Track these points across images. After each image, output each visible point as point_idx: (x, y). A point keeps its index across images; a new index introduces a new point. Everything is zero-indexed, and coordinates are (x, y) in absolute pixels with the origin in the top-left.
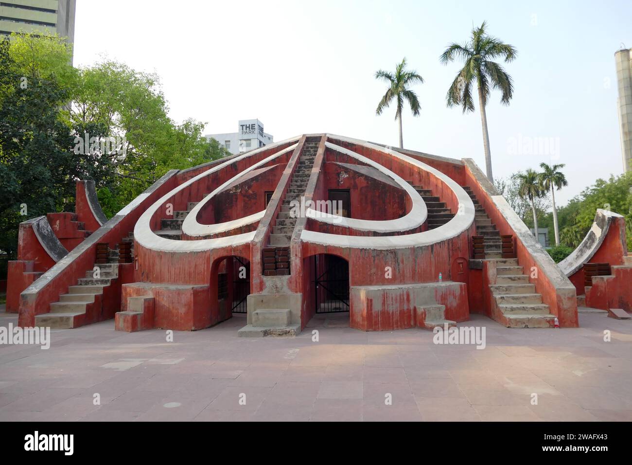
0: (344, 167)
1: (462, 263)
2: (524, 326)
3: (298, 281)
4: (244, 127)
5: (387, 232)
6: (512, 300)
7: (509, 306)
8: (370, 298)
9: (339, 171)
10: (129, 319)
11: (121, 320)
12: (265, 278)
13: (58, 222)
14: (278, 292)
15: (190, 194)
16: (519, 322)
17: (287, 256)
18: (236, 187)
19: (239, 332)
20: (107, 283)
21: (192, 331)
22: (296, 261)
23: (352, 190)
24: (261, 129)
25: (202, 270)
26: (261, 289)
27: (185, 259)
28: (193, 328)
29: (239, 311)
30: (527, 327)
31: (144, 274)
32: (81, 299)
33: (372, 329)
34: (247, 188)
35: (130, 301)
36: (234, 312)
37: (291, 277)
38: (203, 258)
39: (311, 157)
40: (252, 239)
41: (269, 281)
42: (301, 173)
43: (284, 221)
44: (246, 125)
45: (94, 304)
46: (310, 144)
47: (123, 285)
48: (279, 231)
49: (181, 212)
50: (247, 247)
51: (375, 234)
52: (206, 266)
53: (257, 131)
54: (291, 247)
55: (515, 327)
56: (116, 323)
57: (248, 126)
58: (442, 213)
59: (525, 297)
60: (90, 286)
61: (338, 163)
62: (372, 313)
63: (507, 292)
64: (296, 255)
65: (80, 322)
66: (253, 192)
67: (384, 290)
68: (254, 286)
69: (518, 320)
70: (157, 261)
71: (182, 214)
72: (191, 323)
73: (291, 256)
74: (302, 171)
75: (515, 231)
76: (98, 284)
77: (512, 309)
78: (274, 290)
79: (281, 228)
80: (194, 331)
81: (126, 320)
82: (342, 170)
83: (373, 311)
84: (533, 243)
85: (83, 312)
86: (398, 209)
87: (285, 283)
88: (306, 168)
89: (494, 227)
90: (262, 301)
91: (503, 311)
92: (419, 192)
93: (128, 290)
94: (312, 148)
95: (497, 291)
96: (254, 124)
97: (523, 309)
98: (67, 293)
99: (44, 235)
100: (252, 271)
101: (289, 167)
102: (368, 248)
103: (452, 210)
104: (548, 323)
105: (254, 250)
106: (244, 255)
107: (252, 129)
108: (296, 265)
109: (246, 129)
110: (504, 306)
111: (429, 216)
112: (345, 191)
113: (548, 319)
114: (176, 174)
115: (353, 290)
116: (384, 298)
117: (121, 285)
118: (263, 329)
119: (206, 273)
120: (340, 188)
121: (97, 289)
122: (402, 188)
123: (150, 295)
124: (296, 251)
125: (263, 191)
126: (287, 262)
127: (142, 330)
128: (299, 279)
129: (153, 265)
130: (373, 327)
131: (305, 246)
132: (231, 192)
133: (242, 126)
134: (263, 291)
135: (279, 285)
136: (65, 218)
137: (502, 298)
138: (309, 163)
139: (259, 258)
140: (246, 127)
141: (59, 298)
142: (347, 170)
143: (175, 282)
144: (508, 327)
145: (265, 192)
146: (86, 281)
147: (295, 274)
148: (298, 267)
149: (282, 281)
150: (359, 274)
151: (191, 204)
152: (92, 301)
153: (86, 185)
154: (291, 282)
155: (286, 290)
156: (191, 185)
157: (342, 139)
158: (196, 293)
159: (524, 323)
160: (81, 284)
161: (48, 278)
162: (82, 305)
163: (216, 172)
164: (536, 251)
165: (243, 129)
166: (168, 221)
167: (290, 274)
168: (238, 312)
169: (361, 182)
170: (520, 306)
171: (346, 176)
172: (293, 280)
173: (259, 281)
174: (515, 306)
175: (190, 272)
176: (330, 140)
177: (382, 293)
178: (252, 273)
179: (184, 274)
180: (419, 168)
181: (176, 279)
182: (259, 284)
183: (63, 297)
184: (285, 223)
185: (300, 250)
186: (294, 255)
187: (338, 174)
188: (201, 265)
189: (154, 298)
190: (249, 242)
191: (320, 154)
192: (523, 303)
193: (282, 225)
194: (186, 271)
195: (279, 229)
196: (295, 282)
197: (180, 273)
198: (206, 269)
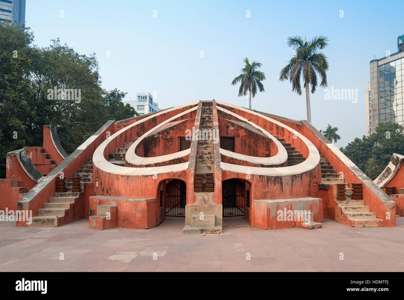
0: (231, 123)
1: (316, 186)
2: (363, 226)
3: (219, 196)
4: (140, 98)
5: (269, 165)
6: (352, 210)
7: (352, 213)
8: (269, 208)
9: (228, 125)
10: (101, 220)
11: (94, 222)
12: (197, 194)
13: (31, 153)
14: (206, 203)
15: (126, 137)
16: (360, 223)
17: (212, 179)
18: (159, 133)
19: (184, 230)
20: (76, 196)
21: (146, 229)
22: (218, 183)
23: (236, 138)
24: (151, 99)
25: (151, 188)
26: (194, 201)
27: (137, 180)
28: (147, 227)
29: (169, 215)
30: (364, 226)
31: (104, 190)
32: (60, 206)
33: (270, 228)
34: (166, 134)
35: (99, 208)
36: (166, 216)
37: (215, 194)
38: (152, 180)
39: (209, 115)
40: (188, 168)
41: (200, 196)
42: (204, 125)
43: (203, 156)
44: (141, 96)
45: (69, 210)
46: (205, 107)
47: (90, 197)
48: (201, 163)
49: (121, 149)
50: (184, 173)
51: (263, 166)
52: (153, 185)
53: (148, 100)
54: (215, 173)
55: (358, 226)
56: (90, 223)
57: (142, 97)
58: (294, 154)
59: (359, 208)
60: (64, 197)
61: (227, 120)
62: (270, 218)
63: (347, 204)
64: (218, 179)
65: (62, 222)
66: (170, 137)
67: (277, 203)
68: (189, 199)
69: (360, 222)
70: (116, 181)
71: (122, 150)
72: (146, 224)
73: (215, 180)
74: (206, 124)
75: (347, 166)
76: (70, 196)
77: (354, 215)
78: (203, 202)
79: (202, 161)
80: (147, 229)
81: (98, 221)
82: (230, 124)
83: (270, 217)
84: (361, 174)
85: (62, 215)
86: (265, 151)
87: (210, 198)
88: (208, 122)
89: (329, 163)
90: (196, 209)
91: (348, 216)
92: (279, 140)
93: (95, 200)
94: (207, 109)
95: (341, 204)
96: (147, 96)
97: (360, 215)
98: (49, 202)
99: (25, 162)
100: (188, 189)
101: (197, 121)
102: (264, 175)
103: (300, 152)
104: (377, 224)
105: (189, 175)
106: (182, 179)
107: (145, 99)
108: (218, 186)
109: (141, 99)
110: (349, 213)
111: (289, 156)
112: (232, 138)
113: (378, 221)
114: (113, 124)
115: (255, 202)
116: (277, 208)
117: (89, 198)
118: (200, 228)
119: (153, 190)
120: (228, 136)
121: (71, 200)
122: (268, 137)
123: (114, 205)
124: (218, 176)
125: (177, 136)
126: (213, 183)
127: (109, 228)
128: (220, 195)
129: (112, 184)
130: (270, 227)
131: (224, 173)
132: (155, 136)
133: (139, 97)
134: (195, 203)
135: (206, 198)
136: (36, 151)
137: (346, 208)
138: (208, 119)
139: (193, 180)
140: (142, 98)
141: (43, 206)
142: (233, 125)
143: (130, 196)
144: (353, 227)
145: (179, 137)
146: (61, 194)
147: (217, 192)
148: (220, 187)
149: (208, 196)
150: (258, 192)
151: (127, 144)
152: (68, 208)
153: (51, 129)
154: (214, 197)
155: (211, 202)
156: (126, 131)
157: (226, 105)
158: (148, 203)
159: (363, 224)
160: (57, 196)
161: (36, 191)
162: (62, 211)
163: (143, 123)
164: (364, 179)
165: (139, 99)
166: (113, 154)
167: (214, 192)
168: (172, 216)
169: (242, 133)
170: (358, 213)
171: (233, 128)
172: (216, 196)
173: (192, 196)
174: (355, 213)
175: (141, 190)
176: (218, 105)
177: (276, 204)
178: (188, 191)
179: (137, 190)
180: (277, 125)
181: (131, 193)
182: (192, 198)
183: (47, 205)
184: (203, 157)
185: (221, 175)
186: (217, 179)
187: (228, 127)
188: (150, 184)
189: (117, 207)
190: (186, 170)
191: (215, 113)
192: (358, 211)
193: (202, 159)
194: (138, 189)
195: (200, 161)
196: (217, 197)
197: (133, 189)
198: (153, 187)
